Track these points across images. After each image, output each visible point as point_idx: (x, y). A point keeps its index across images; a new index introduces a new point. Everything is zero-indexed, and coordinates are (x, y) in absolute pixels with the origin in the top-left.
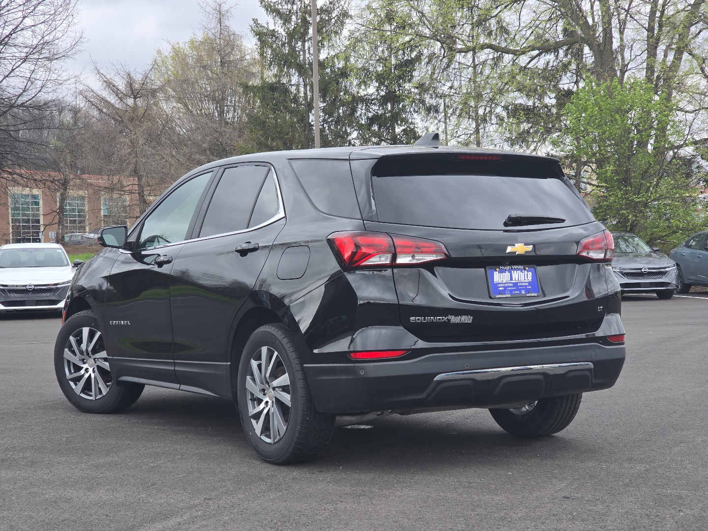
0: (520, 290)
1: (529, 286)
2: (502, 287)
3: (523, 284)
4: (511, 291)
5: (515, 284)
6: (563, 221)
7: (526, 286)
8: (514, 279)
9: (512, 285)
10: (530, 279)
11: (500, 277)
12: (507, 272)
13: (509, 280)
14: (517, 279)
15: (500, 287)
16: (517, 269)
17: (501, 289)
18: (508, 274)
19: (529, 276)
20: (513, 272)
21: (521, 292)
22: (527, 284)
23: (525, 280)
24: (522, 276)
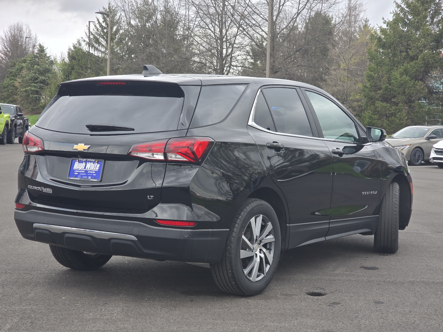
0: (88, 176)
1: (94, 174)
2: (77, 172)
3: (91, 172)
4: (82, 176)
5: (86, 172)
6: (133, 130)
7: (93, 174)
8: (86, 168)
9: (84, 172)
10: (97, 169)
11: (78, 166)
12: (84, 163)
13: (83, 168)
14: (88, 168)
15: (76, 172)
16: (91, 162)
17: (76, 173)
18: (84, 164)
19: (97, 167)
20: (88, 163)
21: (88, 178)
22: (94, 172)
23: (94, 169)
24: (93, 166)
